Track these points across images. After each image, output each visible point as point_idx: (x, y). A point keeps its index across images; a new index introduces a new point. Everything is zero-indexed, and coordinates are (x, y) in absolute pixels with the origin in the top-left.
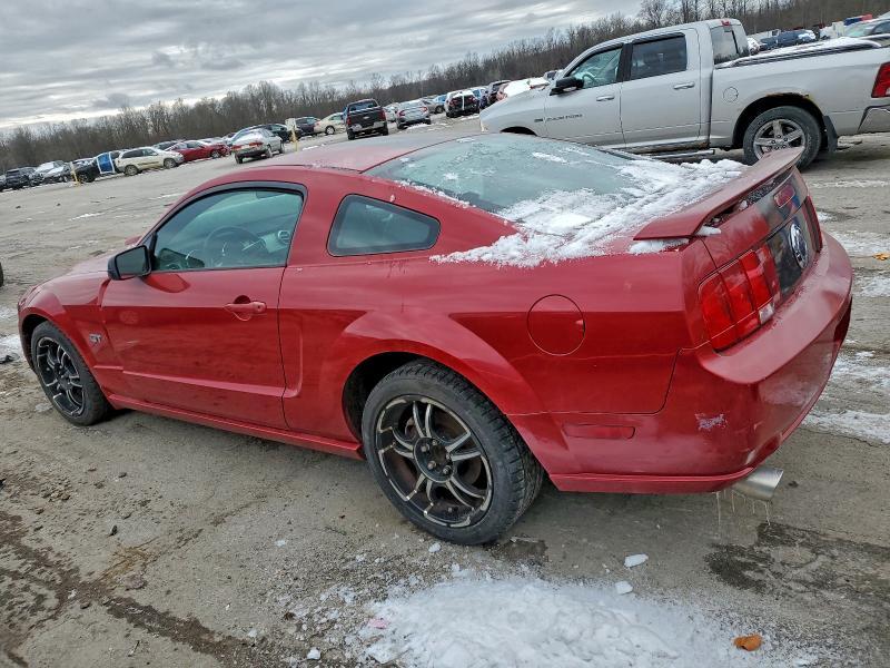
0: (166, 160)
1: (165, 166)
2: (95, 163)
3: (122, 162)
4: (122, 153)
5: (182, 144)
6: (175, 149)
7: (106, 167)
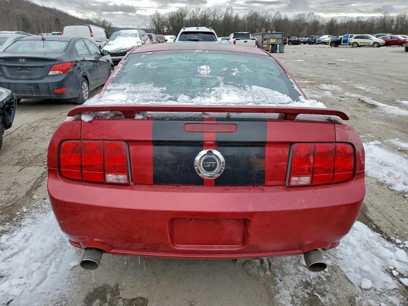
0: (375, 43)
1: (373, 46)
2: (341, 39)
3: (352, 40)
4: (355, 36)
5: (388, 36)
6: (382, 38)
7: (345, 41)
